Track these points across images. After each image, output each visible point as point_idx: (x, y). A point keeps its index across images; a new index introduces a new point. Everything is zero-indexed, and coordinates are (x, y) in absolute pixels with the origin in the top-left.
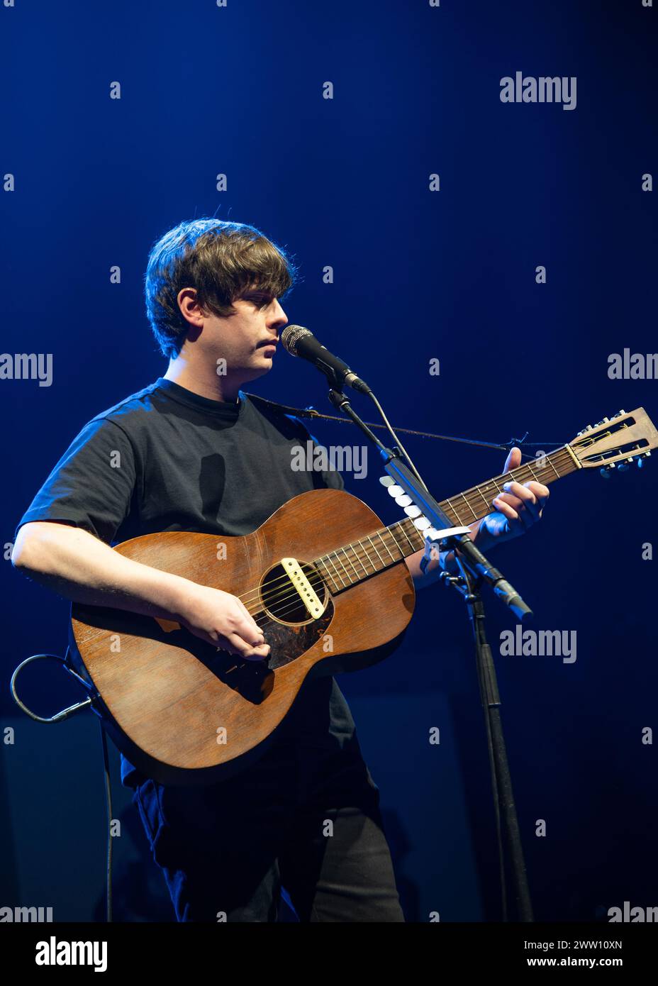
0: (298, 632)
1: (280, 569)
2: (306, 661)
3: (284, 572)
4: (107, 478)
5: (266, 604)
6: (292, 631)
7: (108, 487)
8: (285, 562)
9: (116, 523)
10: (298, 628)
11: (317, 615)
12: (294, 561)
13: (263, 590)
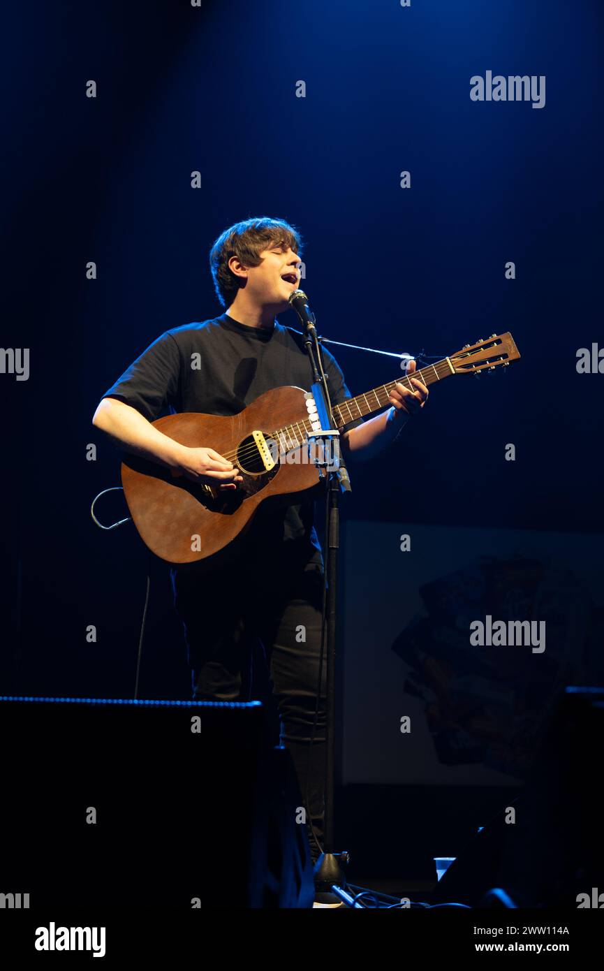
0: (256, 479)
1: (251, 438)
2: (259, 498)
3: (254, 440)
4: (159, 370)
5: (239, 459)
6: (252, 478)
7: (158, 375)
8: (255, 433)
9: (160, 397)
10: (256, 476)
11: (269, 468)
12: (260, 433)
13: (239, 451)
